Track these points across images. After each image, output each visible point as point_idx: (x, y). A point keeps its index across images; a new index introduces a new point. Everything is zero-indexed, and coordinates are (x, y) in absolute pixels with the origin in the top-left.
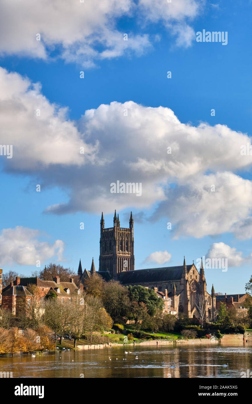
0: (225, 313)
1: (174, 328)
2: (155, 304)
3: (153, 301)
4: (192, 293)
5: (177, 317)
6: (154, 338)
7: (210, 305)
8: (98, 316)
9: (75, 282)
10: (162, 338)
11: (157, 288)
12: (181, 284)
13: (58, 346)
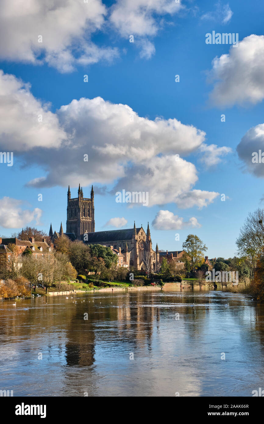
0: (166, 266)
1: (126, 278)
2: (111, 259)
3: (109, 257)
4: (140, 250)
5: (128, 269)
6: (110, 286)
7: (155, 259)
8: (65, 269)
9: (47, 241)
10: (116, 286)
11: (112, 246)
12: (131, 243)
13: (33, 293)
